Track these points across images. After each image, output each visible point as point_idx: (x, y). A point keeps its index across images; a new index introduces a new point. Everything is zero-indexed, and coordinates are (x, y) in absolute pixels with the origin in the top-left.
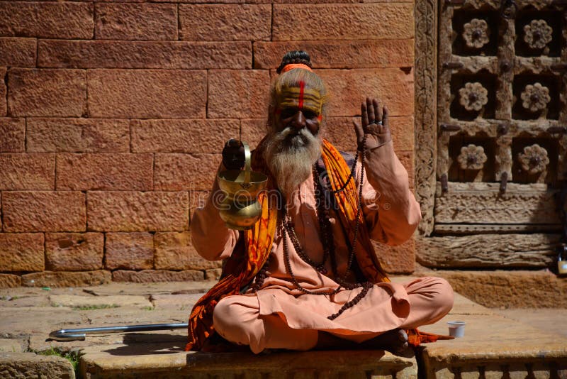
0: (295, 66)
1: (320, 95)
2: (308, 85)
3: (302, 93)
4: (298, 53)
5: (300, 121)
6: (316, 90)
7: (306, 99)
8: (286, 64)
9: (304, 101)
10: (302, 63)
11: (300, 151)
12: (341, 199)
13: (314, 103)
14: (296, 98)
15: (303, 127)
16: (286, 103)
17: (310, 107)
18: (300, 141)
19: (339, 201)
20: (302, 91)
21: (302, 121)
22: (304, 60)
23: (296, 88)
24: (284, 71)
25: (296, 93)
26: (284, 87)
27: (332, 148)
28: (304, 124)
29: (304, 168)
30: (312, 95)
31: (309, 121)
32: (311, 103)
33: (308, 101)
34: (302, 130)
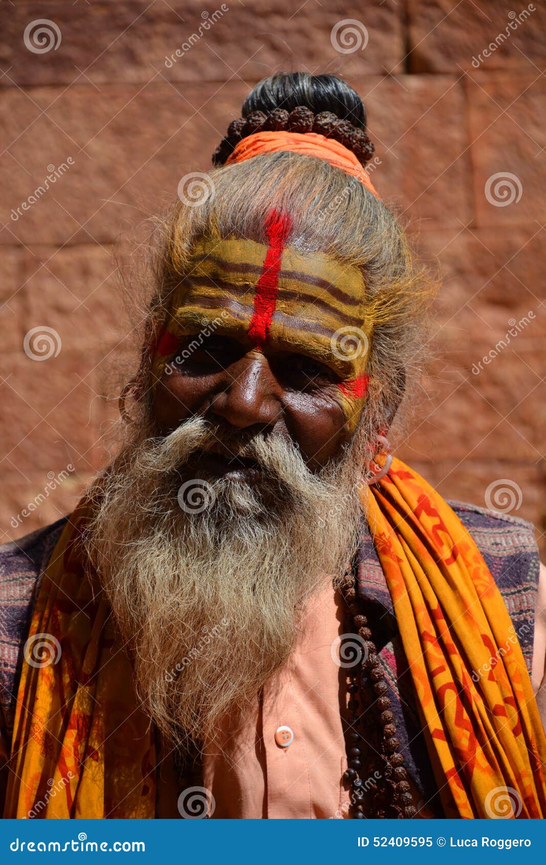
0: (281, 140)
1: (368, 284)
2: (308, 234)
3: (272, 269)
4: (305, 84)
5: (249, 395)
6: (342, 260)
7: (288, 296)
8: (248, 130)
9: (281, 305)
10: (318, 129)
11: (240, 548)
12: (456, 753)
13: (327, 319)
14: (245, 289)
15: (266, 429)
16: (197, 309)
17: (302, 336)
18: (244, 499)
19: (447, 762)
20: (273, 261)
21: (262, 397)
22: (328, 118)
23: (250, 244)
24: (235, 159)
25: (246, 268)
26: (201, 235)
27: (425, 506)
28: (267, 410)
29: (257, 623)
30: (323, 284)
31: (298, 402)
32: (310, 315)
33: (297, 307)
34: (259, 442)
